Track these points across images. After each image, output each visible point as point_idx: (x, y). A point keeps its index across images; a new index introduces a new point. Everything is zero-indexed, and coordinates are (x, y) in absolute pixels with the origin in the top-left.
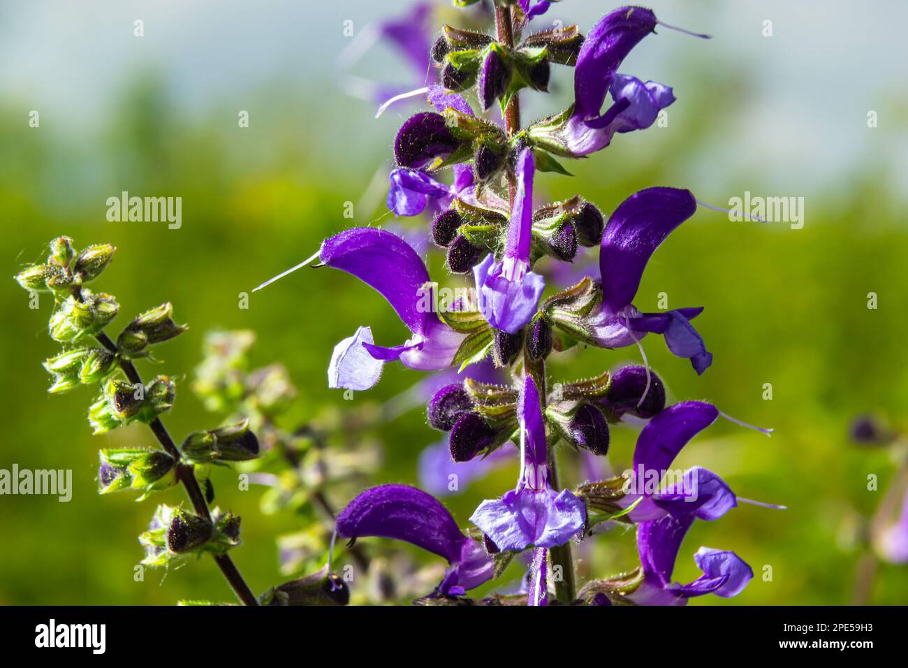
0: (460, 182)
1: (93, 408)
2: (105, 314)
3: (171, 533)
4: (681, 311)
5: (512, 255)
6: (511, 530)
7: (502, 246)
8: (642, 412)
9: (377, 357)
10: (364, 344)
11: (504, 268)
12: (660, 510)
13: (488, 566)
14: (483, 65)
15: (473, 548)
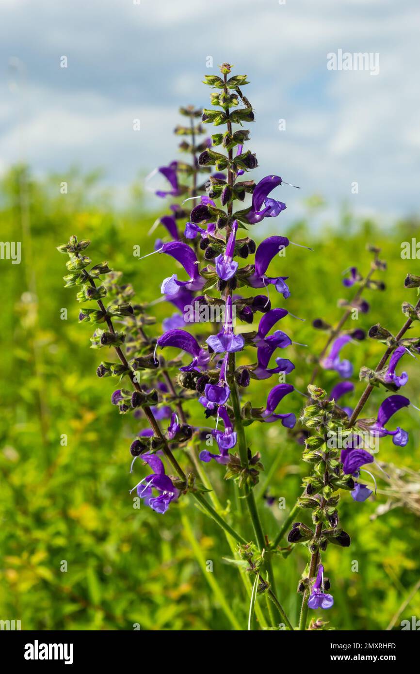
0: (209, 229)
1: (78, 294)
2: (86, 262)
3: (102, 338)
4: (282, 277)
5: (227, 255)
6: (219, 346)
7: (224, 251)
8: (263, 310)
9: (178, 285)
10: (175, 280)
11: (224, 259)
12: (266, 343)
13: (208, 358)
14: (224, 191)
15: (203, 352)
